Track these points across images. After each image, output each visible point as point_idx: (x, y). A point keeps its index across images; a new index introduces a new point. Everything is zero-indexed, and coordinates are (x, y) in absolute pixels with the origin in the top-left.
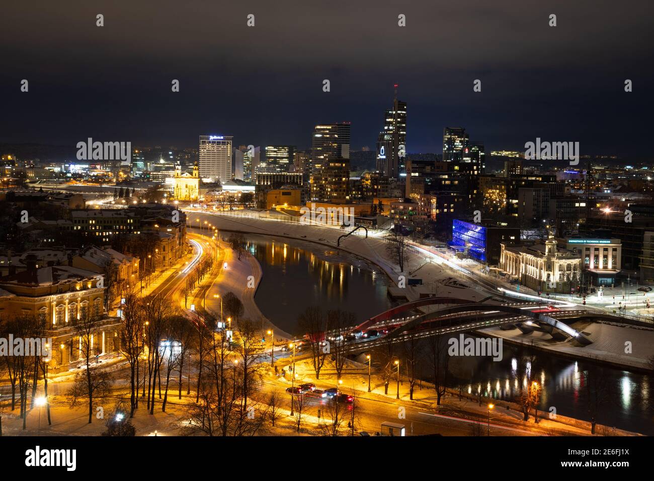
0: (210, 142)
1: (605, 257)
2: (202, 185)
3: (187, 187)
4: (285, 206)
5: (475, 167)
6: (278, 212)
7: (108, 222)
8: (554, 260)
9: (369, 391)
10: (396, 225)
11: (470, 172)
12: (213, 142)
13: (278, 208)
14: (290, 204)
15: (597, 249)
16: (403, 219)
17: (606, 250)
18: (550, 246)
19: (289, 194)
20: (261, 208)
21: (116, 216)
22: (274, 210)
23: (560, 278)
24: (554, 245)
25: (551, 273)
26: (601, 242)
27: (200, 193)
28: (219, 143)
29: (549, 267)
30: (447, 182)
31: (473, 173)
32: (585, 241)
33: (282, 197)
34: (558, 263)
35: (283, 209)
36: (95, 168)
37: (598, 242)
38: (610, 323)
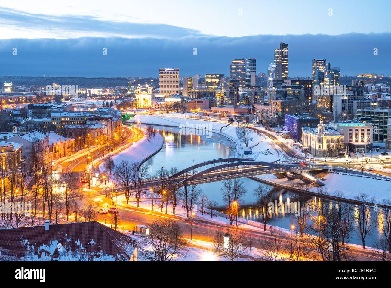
0: (165, 72)
1: (363, 134)
2: (154, 98)
3: (144, 99)
4: (199, 110)
5: (309, 83)
6: (194, 114)
7: (73, 120)
8: (322, 136)
9: (153, 210)
10: (260, 120)
11: (306, 86)
12: (168, 73)
13: (194, 111)
14: (202, 109)
15: (357, 130)
16: (263, 116)
17: (363, 130)
18: (320, 128)
19: (201, 102)
20: (184, 111)
21: (78, 116)
22: (192, 112)
23: (327, 147)
24: (323, 127)
25: (321, 145)
26: (359, 125)
27: (152, 103)
28: (171, 73)
29: (320, 141)
30: (291, 92)
31: (309, 86)
32: (349, 125)
33: (197, 105)
34: (326, 138)
35: (196, 112)
36: (106, 91)
37: (357, 125)
38: (339, 173)
